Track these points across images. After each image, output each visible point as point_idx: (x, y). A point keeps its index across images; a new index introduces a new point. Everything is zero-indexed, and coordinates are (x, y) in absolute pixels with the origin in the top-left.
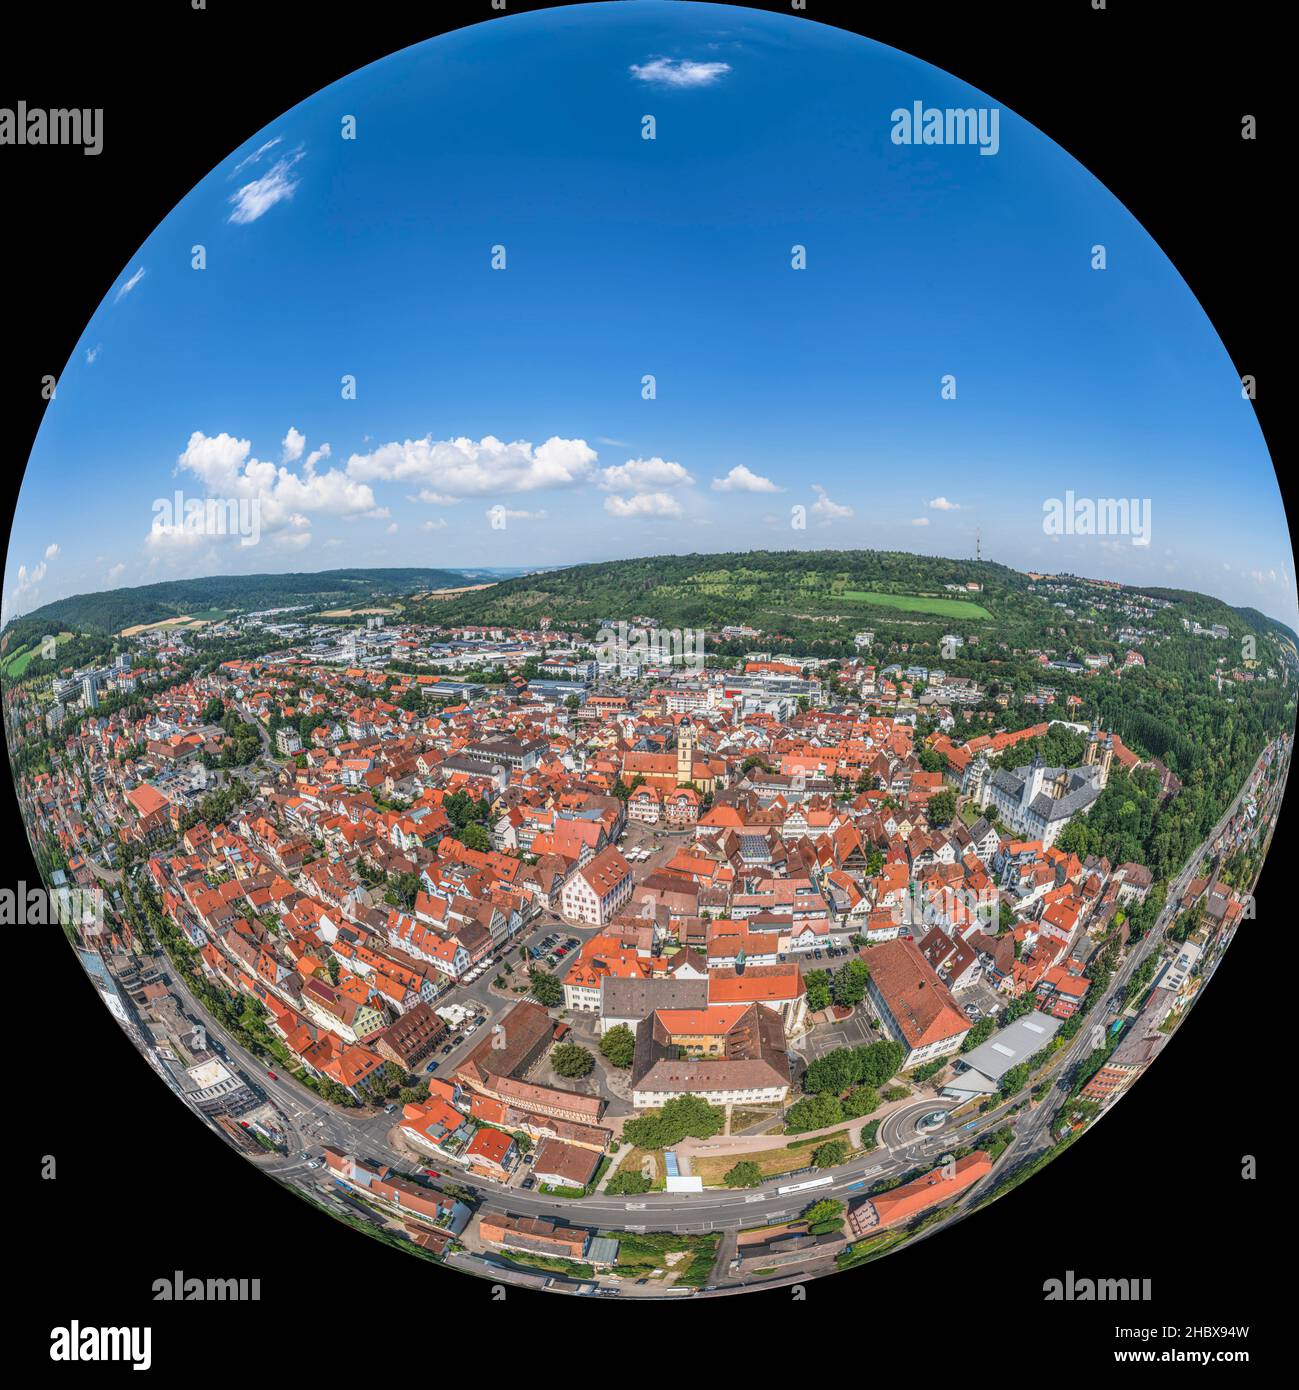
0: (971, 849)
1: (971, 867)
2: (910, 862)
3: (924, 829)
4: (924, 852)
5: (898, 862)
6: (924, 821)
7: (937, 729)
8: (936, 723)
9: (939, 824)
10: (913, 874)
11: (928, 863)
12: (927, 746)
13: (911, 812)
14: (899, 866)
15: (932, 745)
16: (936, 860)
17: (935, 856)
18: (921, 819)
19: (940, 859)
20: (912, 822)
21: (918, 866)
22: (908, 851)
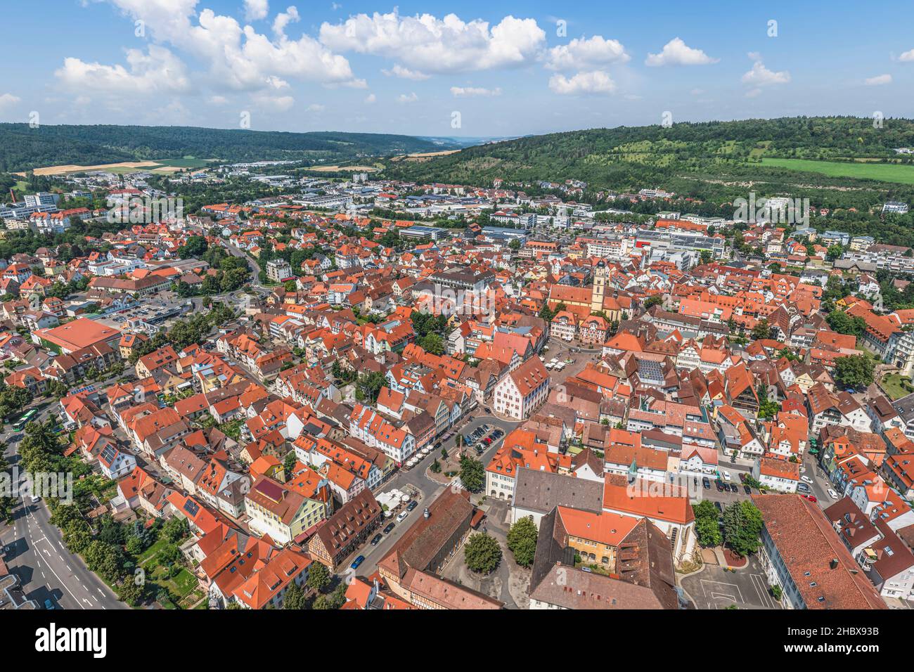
0: (897, 424)
1: (896, 444)
2: (810, 415)
3: (830, 388)
4: (829, 411)
5: (795, 413)
6: (828, 379)
7: (853, 294)
8: (854, 287)
9: (849, 386)
10: (814, 430)
11: (834, 423)
12: (839, 308)
13: (813, 367)
14: (797, 417)
15: (845, 308)
16: (844, 423)
17: (843, 418)
18: (824, 376)
19: (850, 424)
20: (814, 377)
21: (820, 423)
22: (807, 404)
